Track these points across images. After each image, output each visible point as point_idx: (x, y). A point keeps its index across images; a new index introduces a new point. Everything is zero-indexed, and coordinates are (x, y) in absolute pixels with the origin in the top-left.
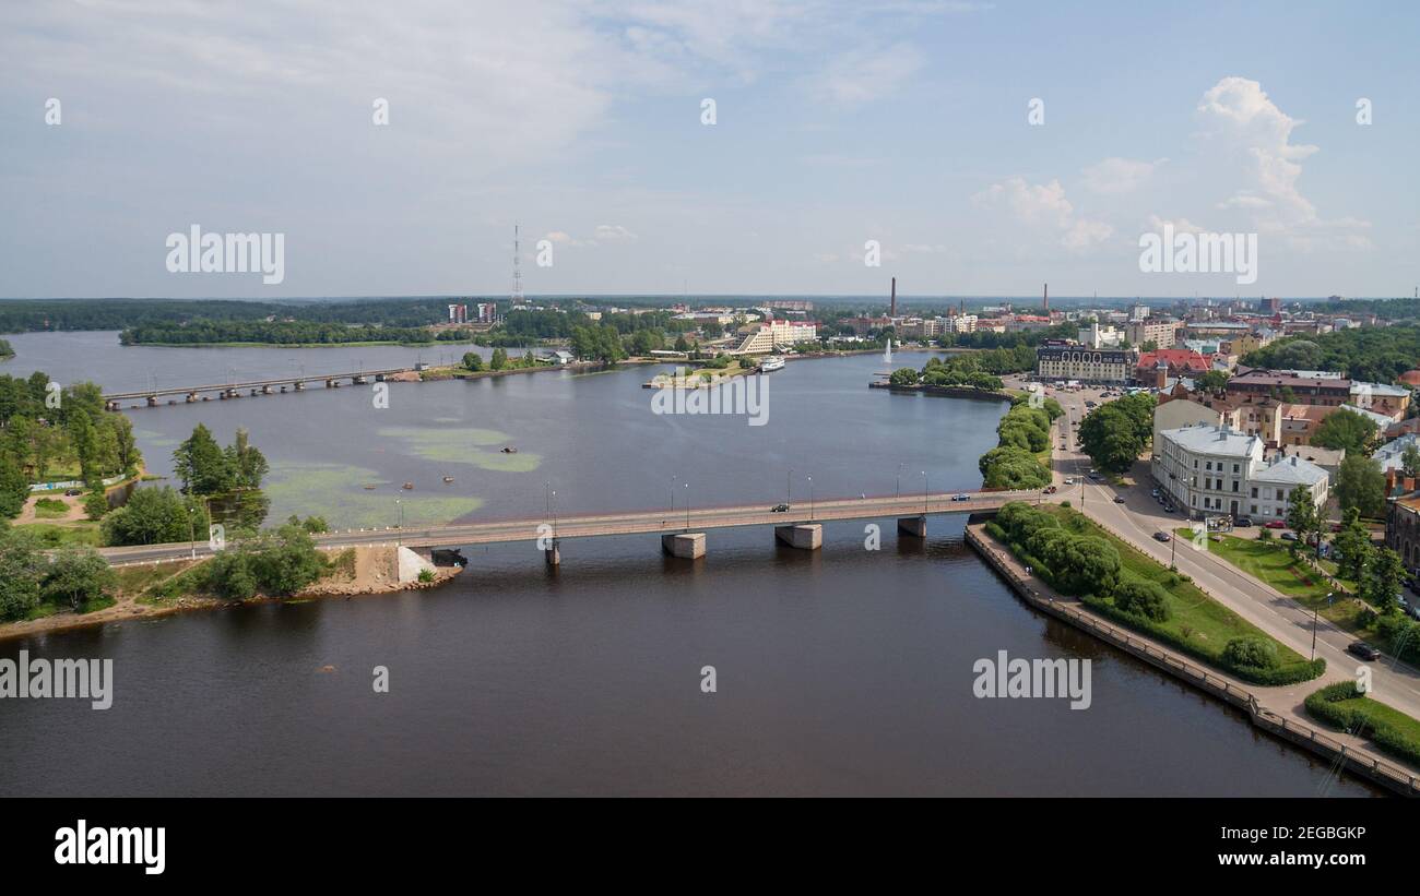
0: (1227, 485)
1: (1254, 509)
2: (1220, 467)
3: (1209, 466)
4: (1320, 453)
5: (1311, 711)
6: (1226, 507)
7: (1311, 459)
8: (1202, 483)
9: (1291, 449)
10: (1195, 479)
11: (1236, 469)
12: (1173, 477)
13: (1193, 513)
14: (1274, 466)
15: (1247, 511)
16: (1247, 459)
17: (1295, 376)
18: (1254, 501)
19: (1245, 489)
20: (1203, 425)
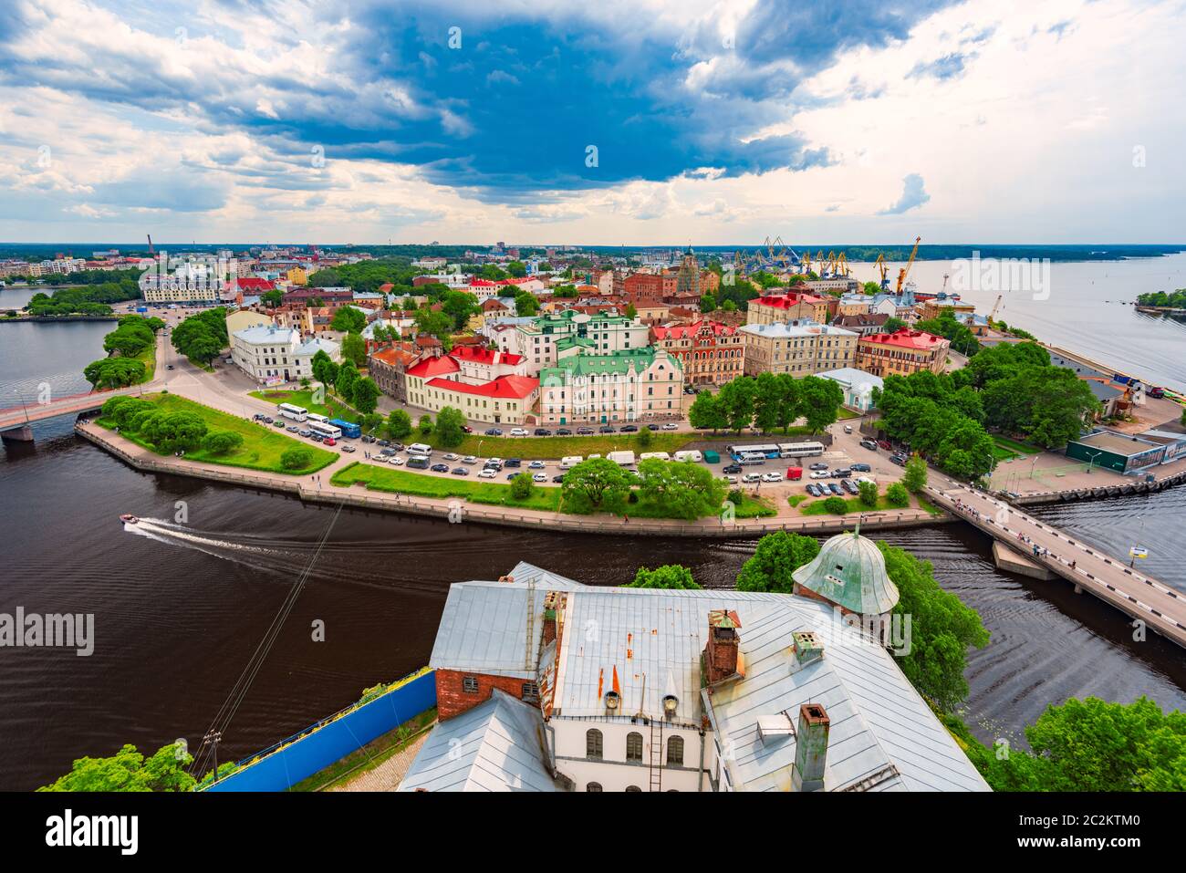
0: (280, 361)
1: (299, 372)
2: (273, 350)
3: (265, 351)
4: (335, 335)
5: (336, 482)
6: (281, 373)
7: (330, 338)
8: (263, 362)
9: (318, 334)
10: (258, 360)
11: (283, 350)
12: (244, 360)
13: (261, 381)
14: (306, 345)
15: (295, 374)
16: (289, 343)
17: (322, 291)
18: (298, 368)
19: (291, 361)
20: (261, 326)
